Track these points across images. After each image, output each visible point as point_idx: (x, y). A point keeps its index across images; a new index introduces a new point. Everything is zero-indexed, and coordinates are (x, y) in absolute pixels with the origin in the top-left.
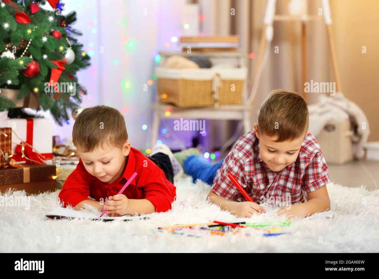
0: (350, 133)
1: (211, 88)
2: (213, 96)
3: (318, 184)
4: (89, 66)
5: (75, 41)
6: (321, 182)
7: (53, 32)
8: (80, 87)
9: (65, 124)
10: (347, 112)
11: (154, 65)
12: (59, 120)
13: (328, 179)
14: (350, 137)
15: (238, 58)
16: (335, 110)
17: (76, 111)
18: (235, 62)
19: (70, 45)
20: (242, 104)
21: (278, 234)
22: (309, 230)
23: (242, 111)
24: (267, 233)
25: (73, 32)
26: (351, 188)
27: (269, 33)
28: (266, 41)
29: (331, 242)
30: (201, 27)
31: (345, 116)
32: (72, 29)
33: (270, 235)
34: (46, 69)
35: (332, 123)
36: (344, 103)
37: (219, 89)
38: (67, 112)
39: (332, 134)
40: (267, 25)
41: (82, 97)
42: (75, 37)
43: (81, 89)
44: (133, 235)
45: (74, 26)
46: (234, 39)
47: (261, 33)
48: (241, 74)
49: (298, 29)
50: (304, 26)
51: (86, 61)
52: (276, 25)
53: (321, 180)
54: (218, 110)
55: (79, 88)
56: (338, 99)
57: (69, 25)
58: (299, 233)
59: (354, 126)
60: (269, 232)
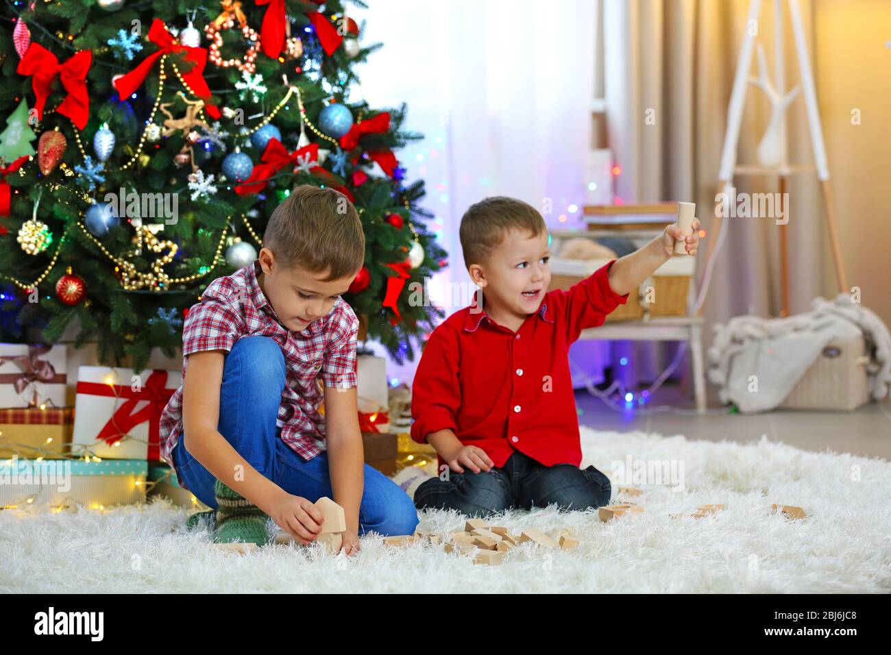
0: (864, 359)
2: (641, 303)
5: (423, 227)
7: (390, 216)
9: (406, 362)
10: (859, 325)
12: (398, 355)
14: (865, 366)
16: (840, 322)
19: (416, 235)
20: (687, 315)
23: (688, 326)
25: (420, 212)
30: (615, 187)
31: (857, 332)
32: (417, 208)
34: (380, 277)
35: (835, 344)
38: (410, 342)
39: (837, 361)
40: (724, 182)
42: (423, 221)
45: (422, 204)
48: (686, 266)
51: (441, 259)
54: (648, 325)
56: (845, 304)
57: (413, 203)
59: (871, 347)
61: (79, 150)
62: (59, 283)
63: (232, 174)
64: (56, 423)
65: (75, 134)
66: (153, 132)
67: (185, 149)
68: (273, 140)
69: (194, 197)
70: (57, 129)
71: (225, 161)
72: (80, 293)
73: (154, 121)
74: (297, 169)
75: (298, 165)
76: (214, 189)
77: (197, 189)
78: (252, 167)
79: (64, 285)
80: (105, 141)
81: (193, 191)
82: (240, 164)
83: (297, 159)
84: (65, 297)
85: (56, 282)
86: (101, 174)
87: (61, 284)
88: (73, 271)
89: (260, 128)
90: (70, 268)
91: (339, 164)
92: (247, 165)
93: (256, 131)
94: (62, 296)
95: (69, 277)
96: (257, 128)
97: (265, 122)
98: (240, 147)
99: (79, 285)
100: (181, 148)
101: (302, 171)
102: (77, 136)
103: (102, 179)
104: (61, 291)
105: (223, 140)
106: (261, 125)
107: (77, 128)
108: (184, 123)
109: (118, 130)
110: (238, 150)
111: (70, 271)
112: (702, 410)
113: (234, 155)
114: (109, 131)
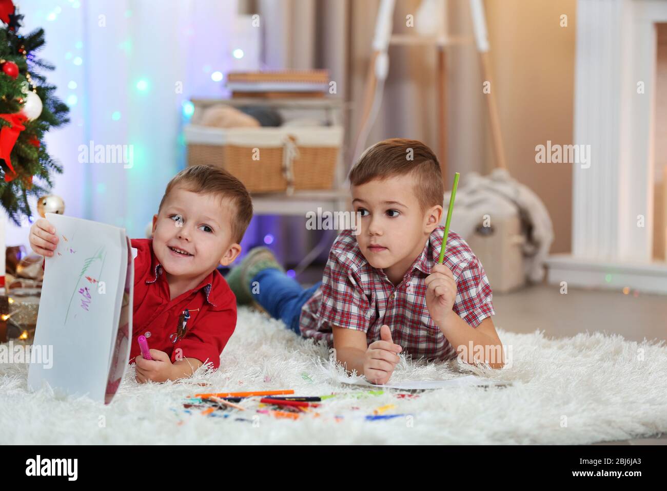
0: (519, 239)
1: (281, 161)
2: (284, 175)
3: (475, 317)
4: (68, 123)
5: (43, 79)
6: (479, 313)
7: (4, 64)
8: (51, 160)
10: (514, 202)
11: (181, 121)
12: (15, 216)
13: (492, 310)
14: (520, 246)
15: (327, 109)
16: (494, 199)
17: (44, 202)
18: (321, 116)
19: (34, 87)
20: (334, 188)
21: (392, 417)
22: (445, 409)
24: (373, 414)
25: (40, 63)
26: (520, 335)
27: (381, 66)
28: (376, 80)
29: (482, 430)
30: (263, 56)
31: (511, 210)
32: (36, 59)
33: (377, 418)
36: (510, 188)
37: (295, 162)
38: (29, 201)
39: (489, 240)
40: (377, 53)
41: (54, 177)
42: (42, 72)
43: (53, 164)
44: (141, 419)
45: (40, 54)
46: (321, 75)
47: (368, 65)
48: (333, 137)
49: (432, 59)
50: (441, 54)
51: (62, 114)
52: (394, 52)
53: (480, 310)
54: (292, 199)
55: (50, 162)
56: (500, 180)
58: (427, 415)
59: (527, 227)
60: (376, 412)
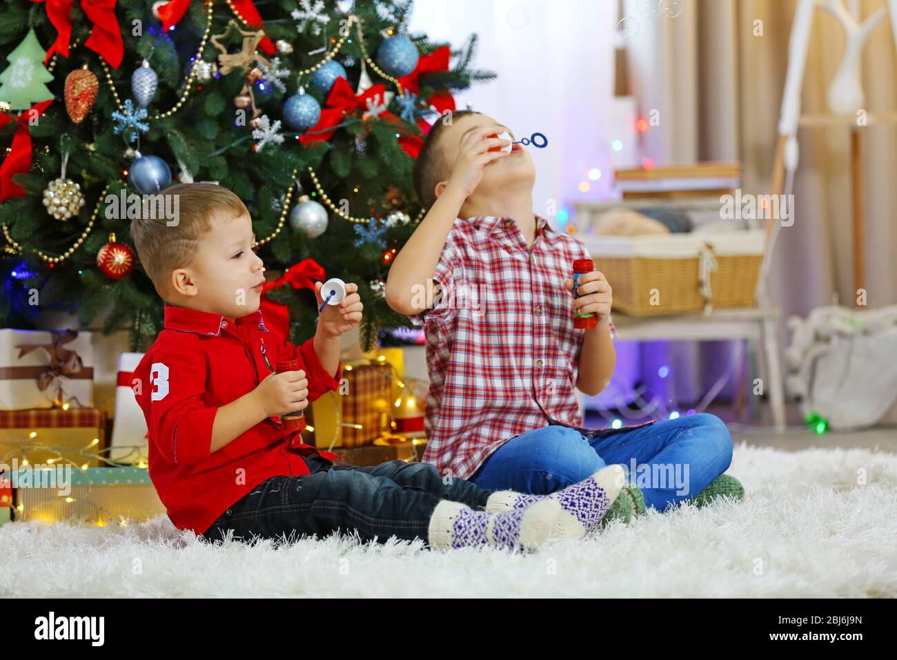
1: (697, 275)
2: (700, 291)
20: (756, 306)
23: (760, 321)
27: (791, 154)
28: (785, 171)
30: (641, 146)
37: (712, 275)
40: (786, 138)
48: (755, 243)
50: (855, 136)
54: (711, 320)
61: (112, 93)
62: (102, 253)
63: (297, 119)
64: (91, 425)
65: (105, 73)
66: (203, 69)
67: (245, 89)
68: (339, 80)
69: (258, 148)
70: (85, 67)
71: (287, 104)
72: (129, 264)
73: (203, 58)
74: (366, 115)
75: (366, 109)
76: (280, 138)
77: (262, 139)
78: (319, 111)
79: (109, 254)
80: (145, 82)
81: (258, 141)
82: (306, 108)
83: (365, 102)
84: (111, 269)
85: (98, 251)
86: (143, 121)
87: (105, 253)
88: (117, 239)
89: (322, 65)
90: (114, 234)
91: (408, 108)
92: (314, 109)
93: (317, 69)
94: (108, 268)
95: (113, 246)
96: (319, 66)
97: (328, 58)
98: (304, 88)
99: (127, 254)
100: (241, 89)
101: (371, 117)
102: (109, 76)
103: (145, 128)
104: (105, 263)
105: (283, 80)
106: (324, 62)
107: (108, 66)
108: (242, 58)
109: (160, 68)
110: (301, 91)
111: (113, 238)
112: (780, 427)
113: (297, 96)
114: (150, 70)
